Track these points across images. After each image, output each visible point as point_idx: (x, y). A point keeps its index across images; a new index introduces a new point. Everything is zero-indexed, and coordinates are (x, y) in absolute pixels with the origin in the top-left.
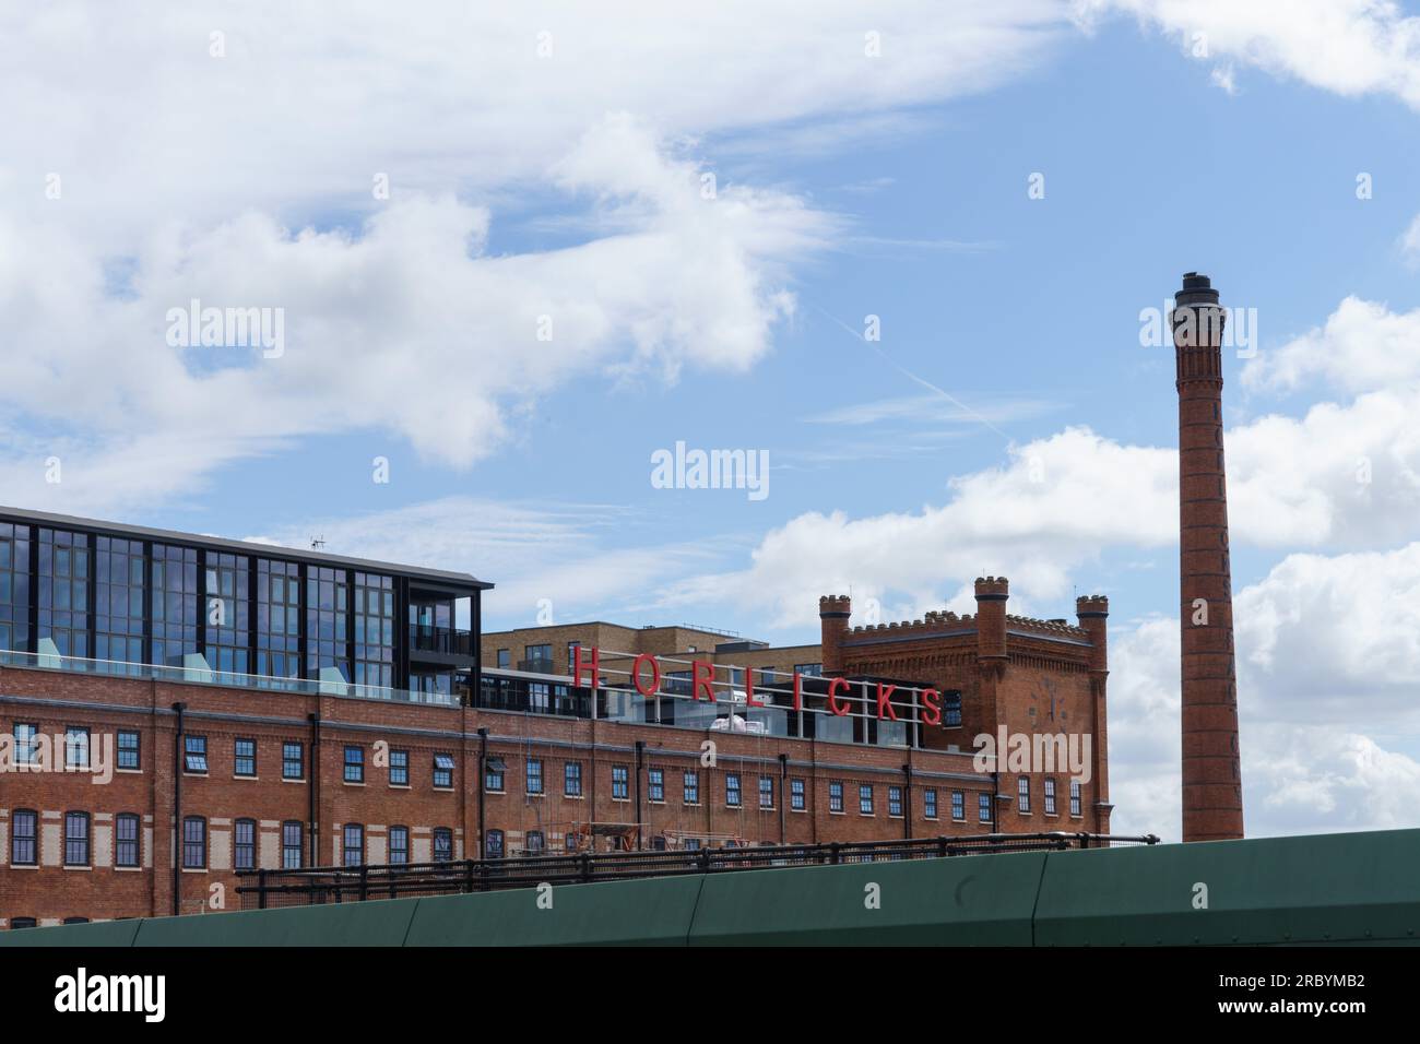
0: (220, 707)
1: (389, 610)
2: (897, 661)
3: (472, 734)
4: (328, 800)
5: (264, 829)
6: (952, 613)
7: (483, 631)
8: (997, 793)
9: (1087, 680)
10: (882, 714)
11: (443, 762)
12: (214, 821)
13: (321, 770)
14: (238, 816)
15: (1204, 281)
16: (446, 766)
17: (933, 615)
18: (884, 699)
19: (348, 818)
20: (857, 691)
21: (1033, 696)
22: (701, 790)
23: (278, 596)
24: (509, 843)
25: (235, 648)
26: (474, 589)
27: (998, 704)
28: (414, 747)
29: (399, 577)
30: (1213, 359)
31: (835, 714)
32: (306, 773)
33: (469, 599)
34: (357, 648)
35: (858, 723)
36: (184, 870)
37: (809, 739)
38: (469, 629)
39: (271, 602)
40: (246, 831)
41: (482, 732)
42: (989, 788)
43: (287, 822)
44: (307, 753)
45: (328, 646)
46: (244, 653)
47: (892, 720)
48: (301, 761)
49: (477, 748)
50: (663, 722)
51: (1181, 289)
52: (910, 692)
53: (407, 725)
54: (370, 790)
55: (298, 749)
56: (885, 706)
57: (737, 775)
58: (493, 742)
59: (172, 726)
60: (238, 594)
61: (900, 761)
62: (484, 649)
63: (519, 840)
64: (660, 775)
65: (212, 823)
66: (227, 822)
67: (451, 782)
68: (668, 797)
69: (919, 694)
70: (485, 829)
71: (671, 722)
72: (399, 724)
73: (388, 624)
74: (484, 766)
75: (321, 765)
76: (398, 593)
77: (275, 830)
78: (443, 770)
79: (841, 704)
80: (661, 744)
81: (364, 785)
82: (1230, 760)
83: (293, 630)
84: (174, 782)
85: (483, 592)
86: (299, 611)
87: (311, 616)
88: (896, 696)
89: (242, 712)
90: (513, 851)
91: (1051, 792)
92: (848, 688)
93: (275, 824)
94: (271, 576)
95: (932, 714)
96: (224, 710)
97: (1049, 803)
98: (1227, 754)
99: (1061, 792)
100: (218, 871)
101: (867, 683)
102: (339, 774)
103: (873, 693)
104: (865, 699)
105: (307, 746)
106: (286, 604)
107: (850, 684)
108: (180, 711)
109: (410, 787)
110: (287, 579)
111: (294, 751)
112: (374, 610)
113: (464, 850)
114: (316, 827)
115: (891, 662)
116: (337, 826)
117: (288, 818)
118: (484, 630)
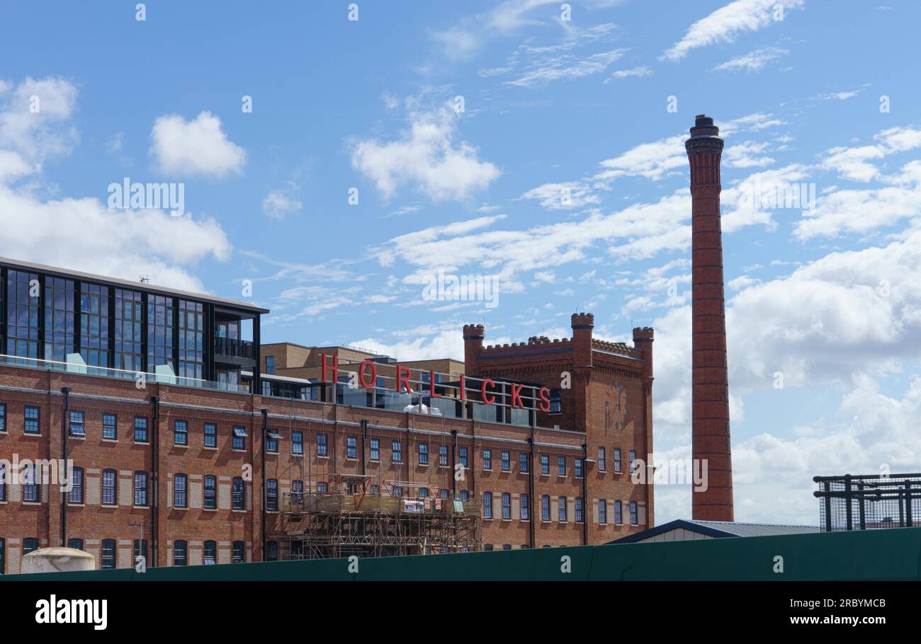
0: (94, 391)
1: (200, 328)
2: (516, 369)
3: (258, 413)
4: (164, 457)
5: (122, 477)
6: (547, 338)
7: (261, 343)
8: (586, 458)
9: (640, 384)
10: (514, 404)
11: (239, 433)
12: (89, 471)
13: (160, 436)
14: (105, 468)
15: (710, 121)
16: (241, 435)
17: (534, 339)
18: (516, 395)
19: (176, 469)
20: (499, 388)
21: (608, 394)
22: (403, 453)
23: (128, 315)
24: (281, 488)
25: (100, 350)
26: (255, 314)
27: (587, 399)
28: (220, 421)
29: (208, 303)
30: (715, 172)
31: (486, 403)
32: (150, 438)
33: (252, 320)
34: (180, 352)
35: (499, 409)
36: (69, 505)
37: (470, 420)
38: (252, 340)
39: (123, 319)
40: (109, 478)
41: (264, 412)
42: (581, 455)
43: (137, 473)
44: (150, 423)
45: (160, 351)
46: (106, 354)
47: (521, 408)
48: (146, 429)
49: (261, 423)
50: (377, 406)
51: (694, 126)
52: (531, 389)
53: (216, 406)
54: (191, 450)
55: (144, 421)
56: (517, 399)
57: (426, 443)
58: (271, 419)
59: (62, 403)
60: (102, 313)
61: (525, 436)
62: (262, 355)
63: (288, 486)
64: (377, 443)
65: (88, 472)
66: (98, 471)
67: (244, 445)
68: (382, 458)
69: (537, 391)
70: (266, 479)
71: (383, 406)
72: (210, 406)
73: (200, 336)
74: (265, 435)
75: (160, 432)
76: (207, 314)
77: (129, 477)
78: (239, 437)
79: (489, 396)
80: (378, 422)
81: (188, 447)
82: (724, 437)
83: (138, 338)
84: (63, 444)
85: (262, 316)
86: (142, 325)
87: (151, 329)
88: (524, 392)
89: (109, 395)
90: (284, 494)
91: (617, 458)
92: (494, 386)
93: (130, 473)
94: (123, 301)
95: (545, 405)
96: (96, 393)
97: (617, 465)
98: (722, 434)
99: (625, 457)
100: (92, 506)
101: (504, 383)
102: (171, 439)
103: (509, 389)
104: (504, 394)
105: (150, 419)
106: (133, 320)
107: (496, 384)
108: (67, 393)
109: (217, 449)
110: (134, 303)
111: (141, 423)
112: (191, 326)
113: (252, 493)
114: (156, 475)
115: (512, 370)
116: (170, 475)
117: (138, 469)
118: (263, 342)
